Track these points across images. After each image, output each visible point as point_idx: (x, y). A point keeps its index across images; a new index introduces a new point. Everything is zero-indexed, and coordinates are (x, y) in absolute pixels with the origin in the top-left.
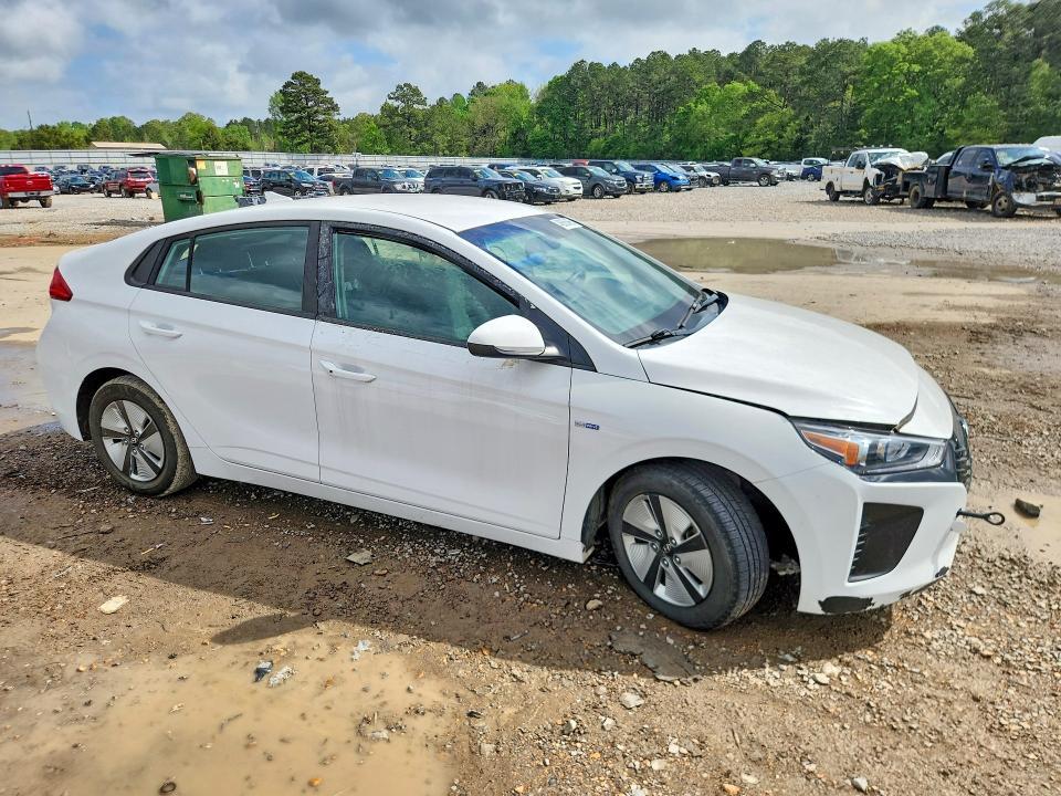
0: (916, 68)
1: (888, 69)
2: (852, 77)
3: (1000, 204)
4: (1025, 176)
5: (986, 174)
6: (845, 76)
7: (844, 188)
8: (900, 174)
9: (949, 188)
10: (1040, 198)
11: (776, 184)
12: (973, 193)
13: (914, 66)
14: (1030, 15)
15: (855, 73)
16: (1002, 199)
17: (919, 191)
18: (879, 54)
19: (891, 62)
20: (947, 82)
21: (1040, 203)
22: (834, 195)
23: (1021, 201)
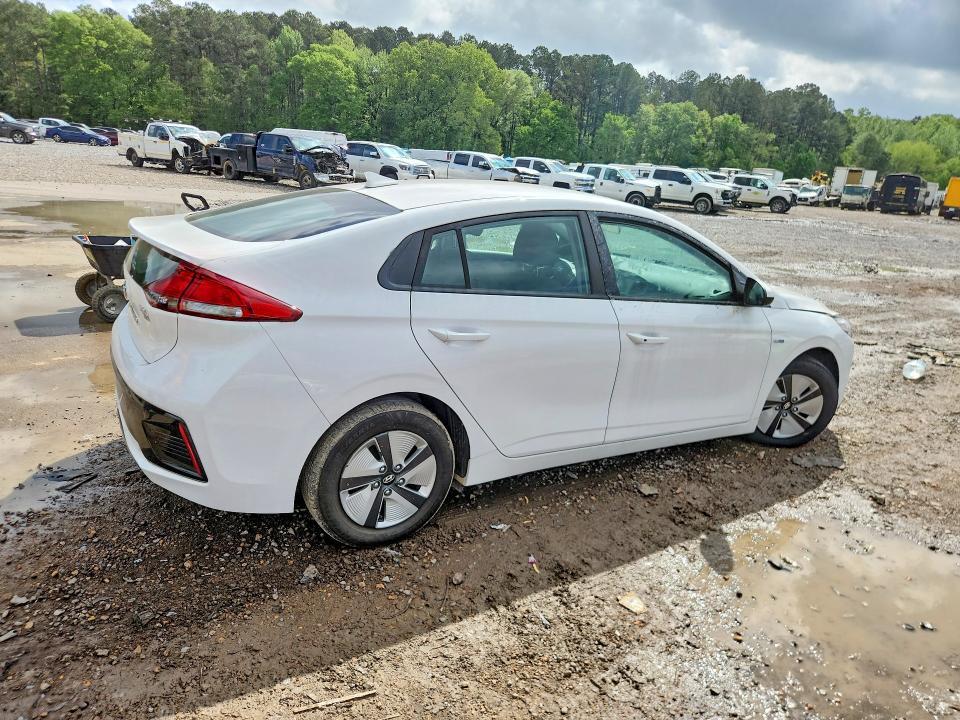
0: (104, 44)
1: (78, 40)
2: (43, 39)
3: (306, 181)
4: (318, 161)
5: (289, 157)
6: (33, 38)
7: (148, 156)
8: (204, 148)
9: (258, 165)
10: (331, 178)
11: (31, 142)
12: (281, 171)
13: (101, 42)
14: (188, 19)
15: (44, 36)
16: (307, 177)
17: (231, 165)
18: (63, 23)
19: (78, 34)
20: (135, 63)
21: (332, 181)
22: (137, 161)
23: (320, 179)
